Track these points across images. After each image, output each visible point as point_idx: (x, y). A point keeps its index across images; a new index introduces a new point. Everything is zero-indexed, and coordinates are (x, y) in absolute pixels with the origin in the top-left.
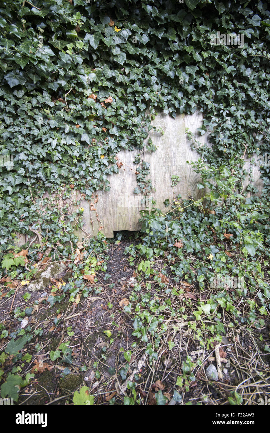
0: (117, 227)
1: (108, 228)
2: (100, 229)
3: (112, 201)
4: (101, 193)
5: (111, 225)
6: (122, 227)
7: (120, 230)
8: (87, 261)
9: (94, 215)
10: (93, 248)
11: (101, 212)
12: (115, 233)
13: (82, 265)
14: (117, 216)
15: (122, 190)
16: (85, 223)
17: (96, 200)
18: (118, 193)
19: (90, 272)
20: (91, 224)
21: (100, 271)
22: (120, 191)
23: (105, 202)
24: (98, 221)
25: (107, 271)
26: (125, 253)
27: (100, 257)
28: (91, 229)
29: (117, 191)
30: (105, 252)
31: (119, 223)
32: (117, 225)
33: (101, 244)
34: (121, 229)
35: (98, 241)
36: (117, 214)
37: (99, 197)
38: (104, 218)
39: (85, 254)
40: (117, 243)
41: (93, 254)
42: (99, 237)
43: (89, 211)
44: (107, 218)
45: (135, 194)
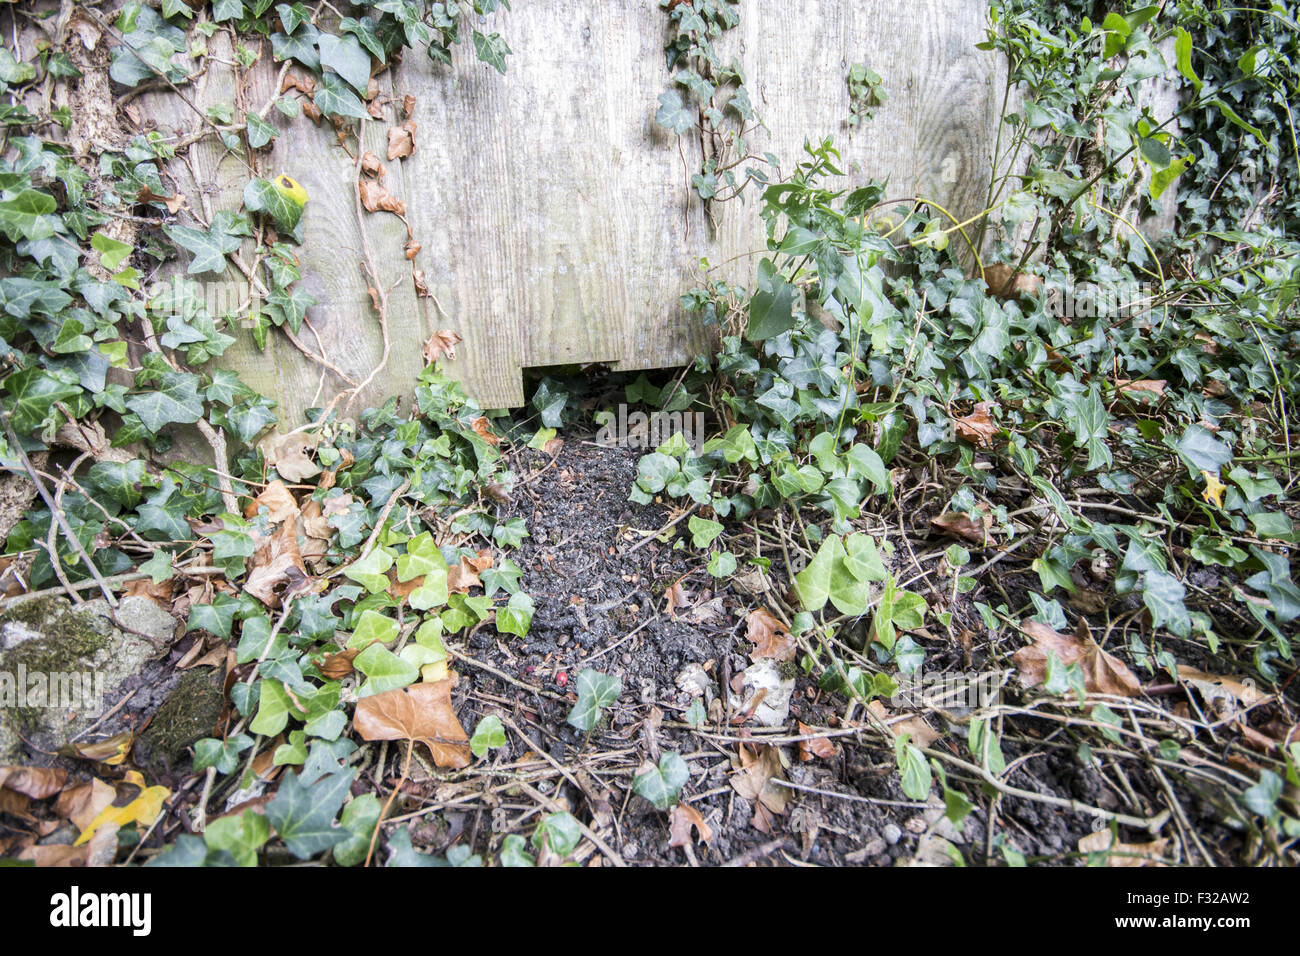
0: (546, 344)
1: (489, 344)
2: (434, 351)
3: (512, 170)
4: (436, 97)
5: (511, 327)
6: (573, 341)
7: (563, 359)
8: (370, 567)
9: (392, 245)
10: (404, 471)
11: (441, 234)
12: (533, 378)
13: (327, 603)
14: (541, 271)
15: (574, 99)
16: (325, 300)
17: (398, 133)
18: (549, 117)
19: (409, 655)
20: (372, 305)
21: (479, 636)
22: (565, 107)
23: (466, 167)
24: (420, 292)
25: (536, 630)
26: (638, 497)
27: (457, 528)
28: (367, 350)
29: (548, 104)
30: (491, 499)
31: (557, 317)
32: (547, 327)
33: (458, 440)
34: (573, 351)
35: (433, 428)
36: (542, 258)
37: (420, 120)
38: (462, 280)
39: (343, 512)
40: (544, 441)
41: (409, 512)
42: (434, 398)
43: (346, 216)
44: (484, 277)
45: (655, 137)
